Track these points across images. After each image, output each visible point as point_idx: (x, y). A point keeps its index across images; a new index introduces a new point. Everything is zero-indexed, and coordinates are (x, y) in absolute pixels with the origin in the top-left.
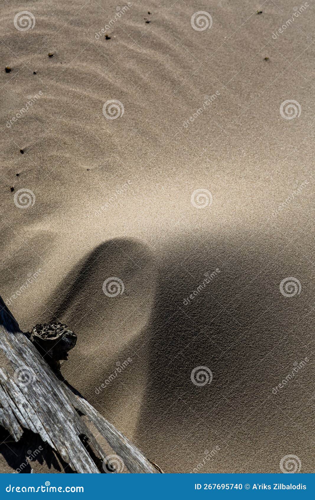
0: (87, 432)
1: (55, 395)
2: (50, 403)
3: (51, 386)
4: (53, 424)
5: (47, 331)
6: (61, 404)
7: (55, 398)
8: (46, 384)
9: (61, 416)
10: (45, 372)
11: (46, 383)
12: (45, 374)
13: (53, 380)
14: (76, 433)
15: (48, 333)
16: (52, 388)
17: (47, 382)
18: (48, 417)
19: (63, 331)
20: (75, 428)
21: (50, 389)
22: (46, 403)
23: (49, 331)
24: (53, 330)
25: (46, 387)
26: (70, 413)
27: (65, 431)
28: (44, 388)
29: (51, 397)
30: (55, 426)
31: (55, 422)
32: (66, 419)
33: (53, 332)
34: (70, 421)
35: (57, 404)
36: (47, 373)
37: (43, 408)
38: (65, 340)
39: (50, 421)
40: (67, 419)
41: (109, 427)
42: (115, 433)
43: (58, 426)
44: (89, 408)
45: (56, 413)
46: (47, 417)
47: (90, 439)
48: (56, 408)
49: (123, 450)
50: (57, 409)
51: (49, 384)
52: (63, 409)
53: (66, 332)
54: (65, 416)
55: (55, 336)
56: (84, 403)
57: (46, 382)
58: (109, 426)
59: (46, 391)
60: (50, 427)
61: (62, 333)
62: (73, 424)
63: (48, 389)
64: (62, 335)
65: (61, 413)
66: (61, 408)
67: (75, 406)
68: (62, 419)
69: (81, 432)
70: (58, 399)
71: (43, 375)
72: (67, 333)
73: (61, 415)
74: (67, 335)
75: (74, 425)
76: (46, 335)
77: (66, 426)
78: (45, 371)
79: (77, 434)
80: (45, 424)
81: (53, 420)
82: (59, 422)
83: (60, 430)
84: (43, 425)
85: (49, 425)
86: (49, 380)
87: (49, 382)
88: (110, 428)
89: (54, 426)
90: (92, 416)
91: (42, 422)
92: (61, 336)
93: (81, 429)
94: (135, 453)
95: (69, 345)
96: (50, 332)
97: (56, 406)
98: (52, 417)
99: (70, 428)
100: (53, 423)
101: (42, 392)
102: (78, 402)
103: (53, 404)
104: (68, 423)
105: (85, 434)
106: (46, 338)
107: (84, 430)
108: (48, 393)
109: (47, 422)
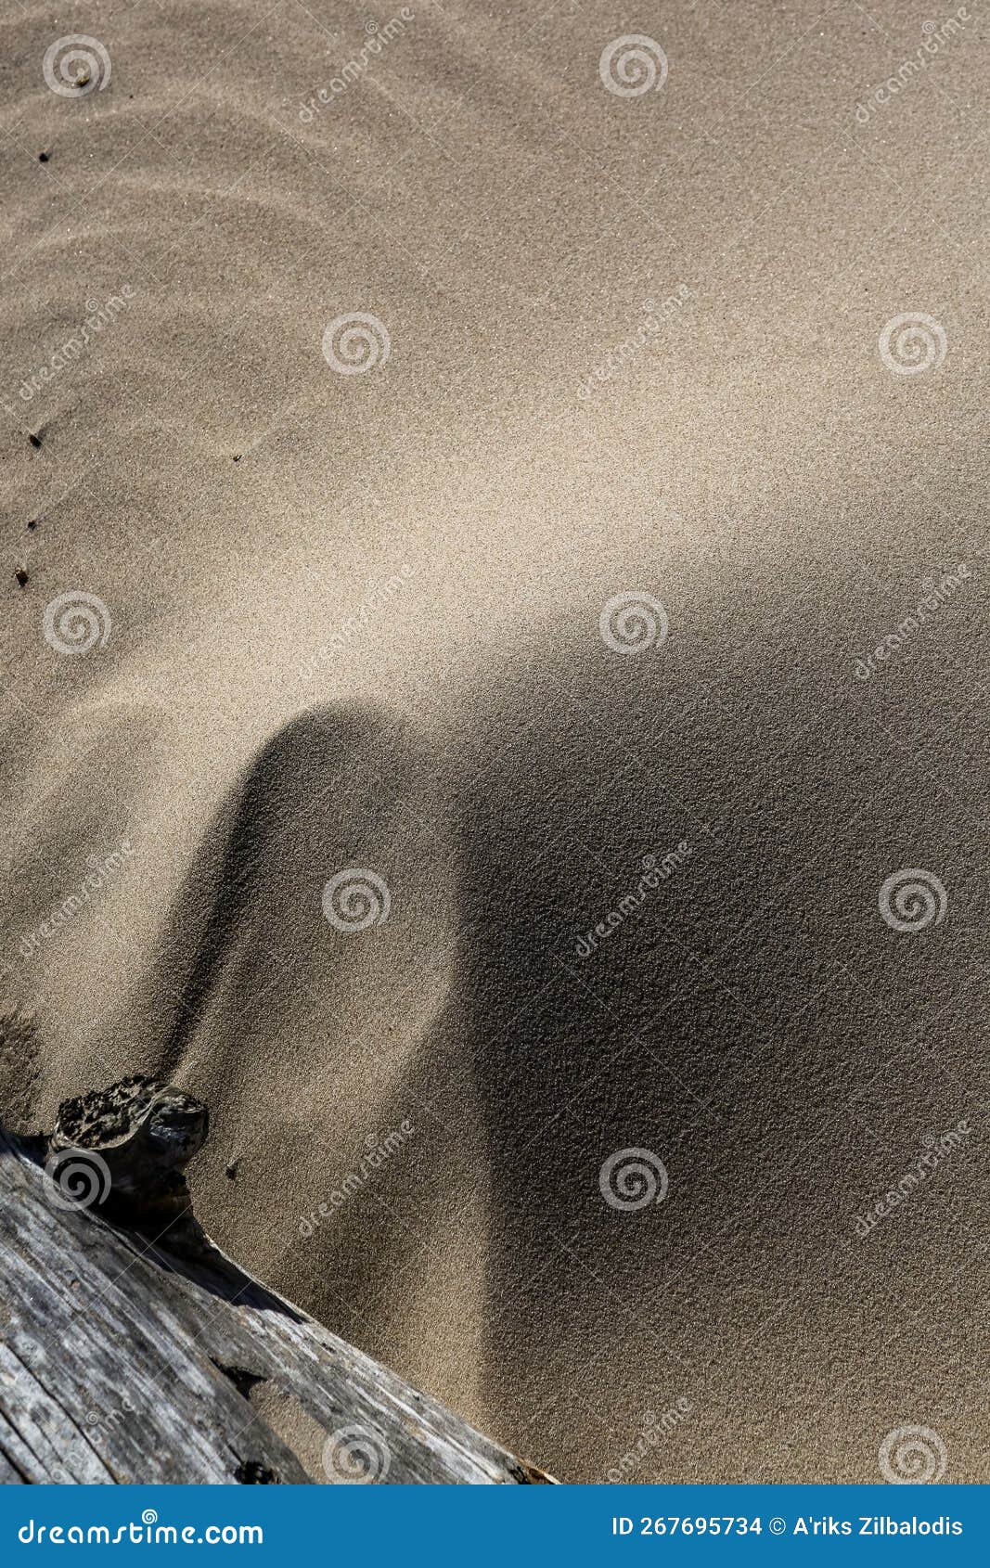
0: (268, 1448)
1: (142, 1345)
2: (124, 1380)
3: (126, 1318)
4: (142, 1456)
5: (98, 1117)
6: (168, 1375)
7: (142, 1355)
8: (107, 1316)
9: (170, 1418)
10: (100, 1274)
11: (107, 1313)
12: (103, 1279)
13: (131, 1294)
14: (223, 1467)
15: (99, 1126)
16: (129, 1324)
17: (110, 1307)
18: (124, 1434)
19: (150, 1106)
20: (219, 1447)
21: (123, 1331)
22: (110, 1384)
23: (102, 1119)
24: (115, 1110)
25: (108, 1325)
26: (199, 1397)
27: (184, 1470)
28: (99, 1334)
29: (127, 1357)
30: (150, 1461)
31: (147, 1449)
32: (184, 1424)
33: (117, 1119)
34: (200, 1426)
35: (153, 1375)
36: (106, 1274)
37: (102, 1405)
38: (161, 1134)
39: (128, 1446)
40: (190, 1420)
41: (361, 1391)
42: (383, 1409)
43: (157, 1459)
44: (287, 1339)
45: (148, 1412)
46: (121, 1437)
47: (277, 1473)
48: (148, 1393)
49: (415, 1468)
50: (151, 1397)
51: (119, 1314)
52: (175, 1390)
53: (159, 1107)
54: (182, 1415)
55: (125, 1130)
56: (271, 1325)
57: (105, 1308)
58: (364, 1387)
59: (109, 1339)
60: (133, 1469)
61: (148, 1113)
62: (213, 1434)
63: (113, 1331)
64: (147, 1122)
65: (168, 1405)
66: (167, 1388)
67: (226, 1360)
68: (173, 1429)
69: (244, 1457)
70: (151, 1357)
71: (94, 1287)
72: (165, 1110)
73: (167, 1416)
74: (162, 1116)
75: (216, 1439)
76: (96, 1133)
77: (187, 1449)
78: (100, 1267)
79: (229, 1470)
80: (113, 1463)
81: (140, 1442)
82: (161, 1442)
83: (167, 1473)
84: (108, 1468)
85: (129, 1462)
86: (118, 1297)
87: (117, 1304)
88: (366, 1396)
89: (145, 1463)
90: (297, 1373)
91: (104, 1457)
92: (145, 1128)
93: (243, 1444)
94: (460, 1463)
95: (180, 1149)
96: (108, 1120)
97: (148, 1385)
98: (135, 1433)
99: (203, 1453)
100: (142, 1452)
101: (94, 1348)
102: (244, 1335)
103: (136, 1381)
104: (196, 1435)
105: (257, 1459)
106: (97, 1144)
107: (253, 1446)
108: (114, 1344)
109: (120, 1456)
